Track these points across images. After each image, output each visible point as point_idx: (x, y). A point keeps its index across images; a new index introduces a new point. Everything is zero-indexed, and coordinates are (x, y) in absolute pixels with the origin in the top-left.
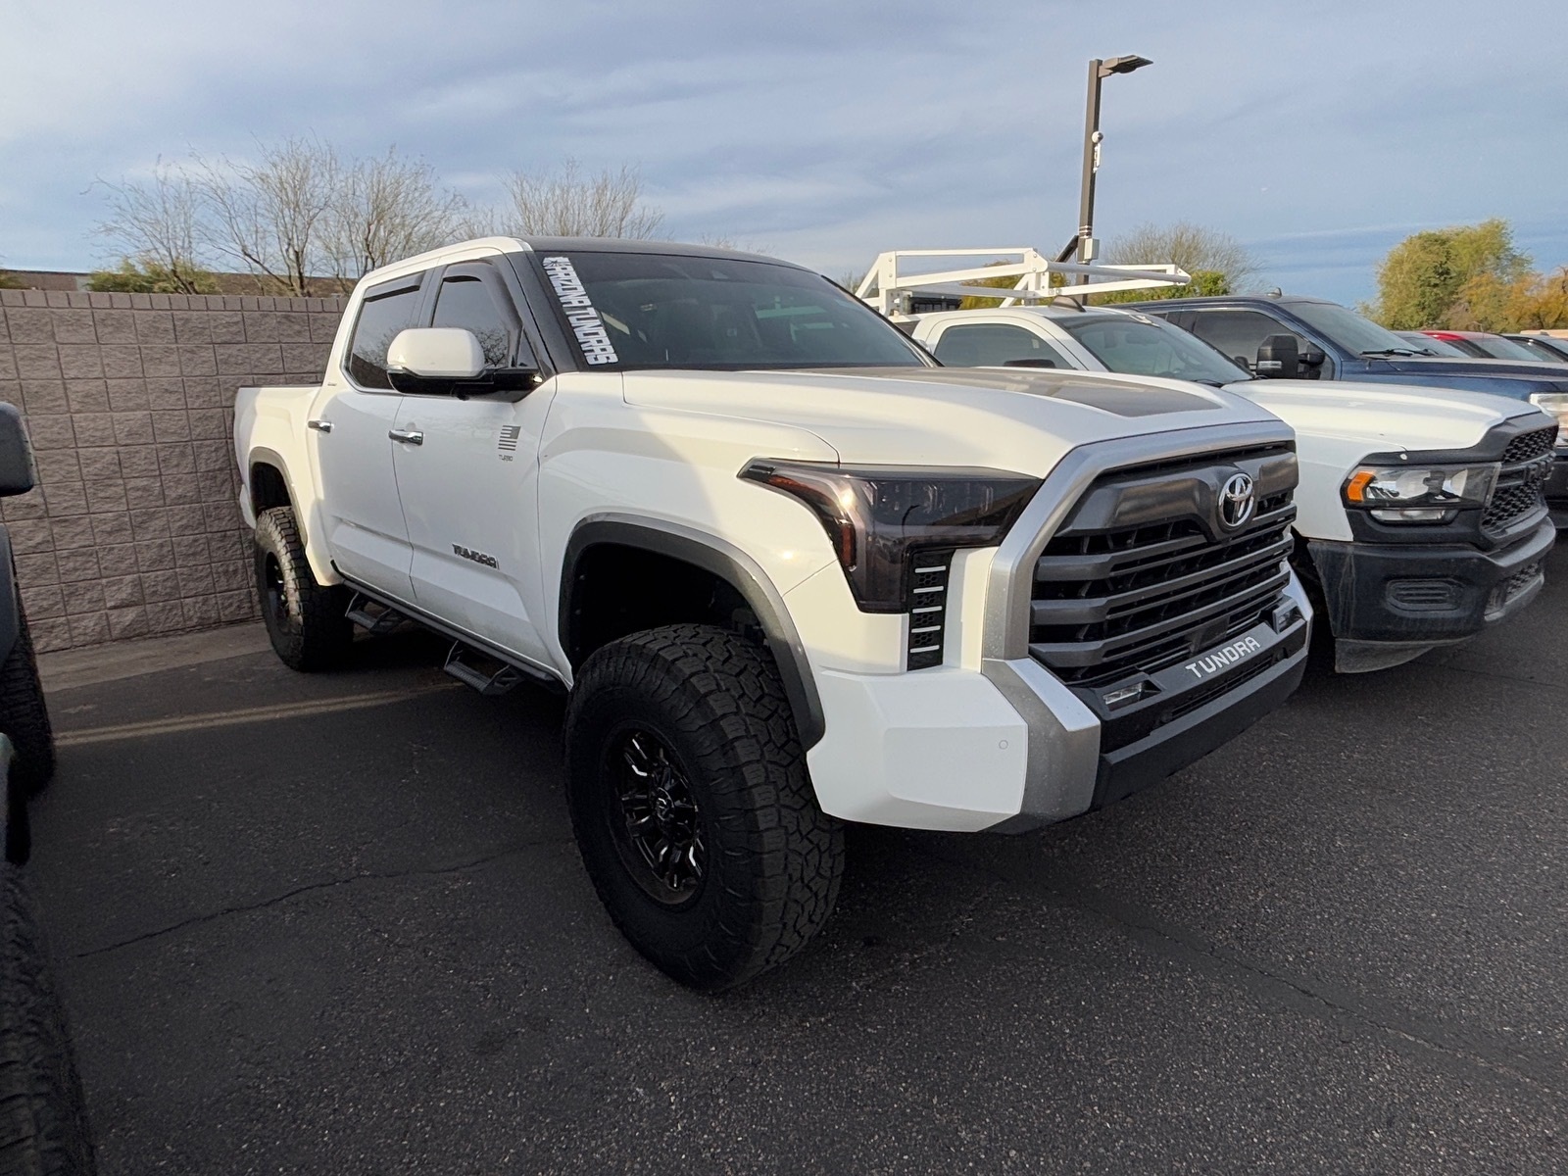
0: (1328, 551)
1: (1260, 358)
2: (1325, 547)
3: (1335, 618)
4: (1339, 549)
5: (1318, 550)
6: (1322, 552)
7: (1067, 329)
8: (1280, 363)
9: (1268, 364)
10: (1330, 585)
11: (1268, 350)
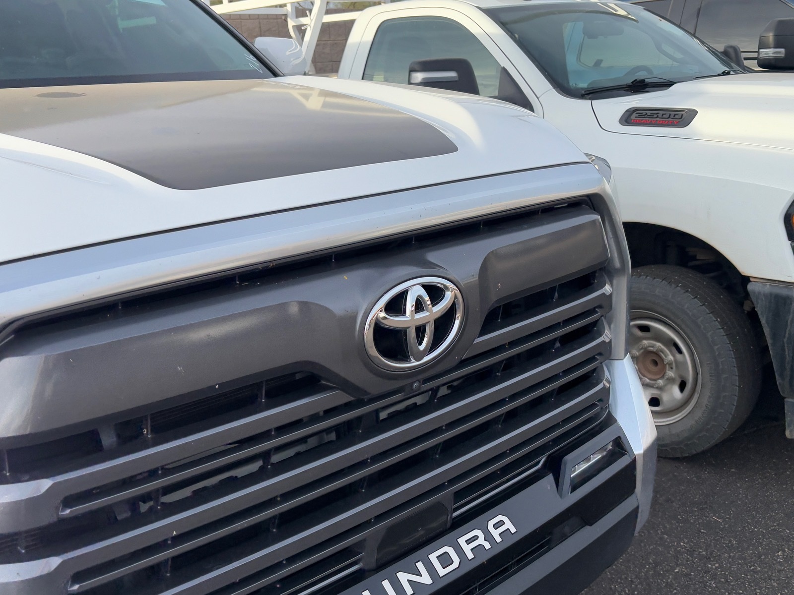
0: (771, 294)
1: (762, 45)
2: (767, 289)
3: (782, 376)
4: (784, 292)
5: (759, 293)
6: (765, 295)
7: (503, 25)
8: (783, 50)
9: (769, 53)
10: (774, 336)
11: (770, 37)
